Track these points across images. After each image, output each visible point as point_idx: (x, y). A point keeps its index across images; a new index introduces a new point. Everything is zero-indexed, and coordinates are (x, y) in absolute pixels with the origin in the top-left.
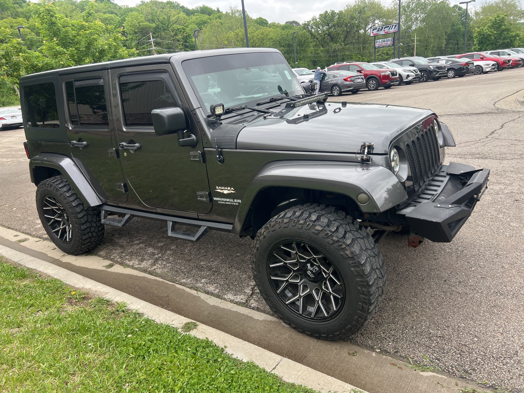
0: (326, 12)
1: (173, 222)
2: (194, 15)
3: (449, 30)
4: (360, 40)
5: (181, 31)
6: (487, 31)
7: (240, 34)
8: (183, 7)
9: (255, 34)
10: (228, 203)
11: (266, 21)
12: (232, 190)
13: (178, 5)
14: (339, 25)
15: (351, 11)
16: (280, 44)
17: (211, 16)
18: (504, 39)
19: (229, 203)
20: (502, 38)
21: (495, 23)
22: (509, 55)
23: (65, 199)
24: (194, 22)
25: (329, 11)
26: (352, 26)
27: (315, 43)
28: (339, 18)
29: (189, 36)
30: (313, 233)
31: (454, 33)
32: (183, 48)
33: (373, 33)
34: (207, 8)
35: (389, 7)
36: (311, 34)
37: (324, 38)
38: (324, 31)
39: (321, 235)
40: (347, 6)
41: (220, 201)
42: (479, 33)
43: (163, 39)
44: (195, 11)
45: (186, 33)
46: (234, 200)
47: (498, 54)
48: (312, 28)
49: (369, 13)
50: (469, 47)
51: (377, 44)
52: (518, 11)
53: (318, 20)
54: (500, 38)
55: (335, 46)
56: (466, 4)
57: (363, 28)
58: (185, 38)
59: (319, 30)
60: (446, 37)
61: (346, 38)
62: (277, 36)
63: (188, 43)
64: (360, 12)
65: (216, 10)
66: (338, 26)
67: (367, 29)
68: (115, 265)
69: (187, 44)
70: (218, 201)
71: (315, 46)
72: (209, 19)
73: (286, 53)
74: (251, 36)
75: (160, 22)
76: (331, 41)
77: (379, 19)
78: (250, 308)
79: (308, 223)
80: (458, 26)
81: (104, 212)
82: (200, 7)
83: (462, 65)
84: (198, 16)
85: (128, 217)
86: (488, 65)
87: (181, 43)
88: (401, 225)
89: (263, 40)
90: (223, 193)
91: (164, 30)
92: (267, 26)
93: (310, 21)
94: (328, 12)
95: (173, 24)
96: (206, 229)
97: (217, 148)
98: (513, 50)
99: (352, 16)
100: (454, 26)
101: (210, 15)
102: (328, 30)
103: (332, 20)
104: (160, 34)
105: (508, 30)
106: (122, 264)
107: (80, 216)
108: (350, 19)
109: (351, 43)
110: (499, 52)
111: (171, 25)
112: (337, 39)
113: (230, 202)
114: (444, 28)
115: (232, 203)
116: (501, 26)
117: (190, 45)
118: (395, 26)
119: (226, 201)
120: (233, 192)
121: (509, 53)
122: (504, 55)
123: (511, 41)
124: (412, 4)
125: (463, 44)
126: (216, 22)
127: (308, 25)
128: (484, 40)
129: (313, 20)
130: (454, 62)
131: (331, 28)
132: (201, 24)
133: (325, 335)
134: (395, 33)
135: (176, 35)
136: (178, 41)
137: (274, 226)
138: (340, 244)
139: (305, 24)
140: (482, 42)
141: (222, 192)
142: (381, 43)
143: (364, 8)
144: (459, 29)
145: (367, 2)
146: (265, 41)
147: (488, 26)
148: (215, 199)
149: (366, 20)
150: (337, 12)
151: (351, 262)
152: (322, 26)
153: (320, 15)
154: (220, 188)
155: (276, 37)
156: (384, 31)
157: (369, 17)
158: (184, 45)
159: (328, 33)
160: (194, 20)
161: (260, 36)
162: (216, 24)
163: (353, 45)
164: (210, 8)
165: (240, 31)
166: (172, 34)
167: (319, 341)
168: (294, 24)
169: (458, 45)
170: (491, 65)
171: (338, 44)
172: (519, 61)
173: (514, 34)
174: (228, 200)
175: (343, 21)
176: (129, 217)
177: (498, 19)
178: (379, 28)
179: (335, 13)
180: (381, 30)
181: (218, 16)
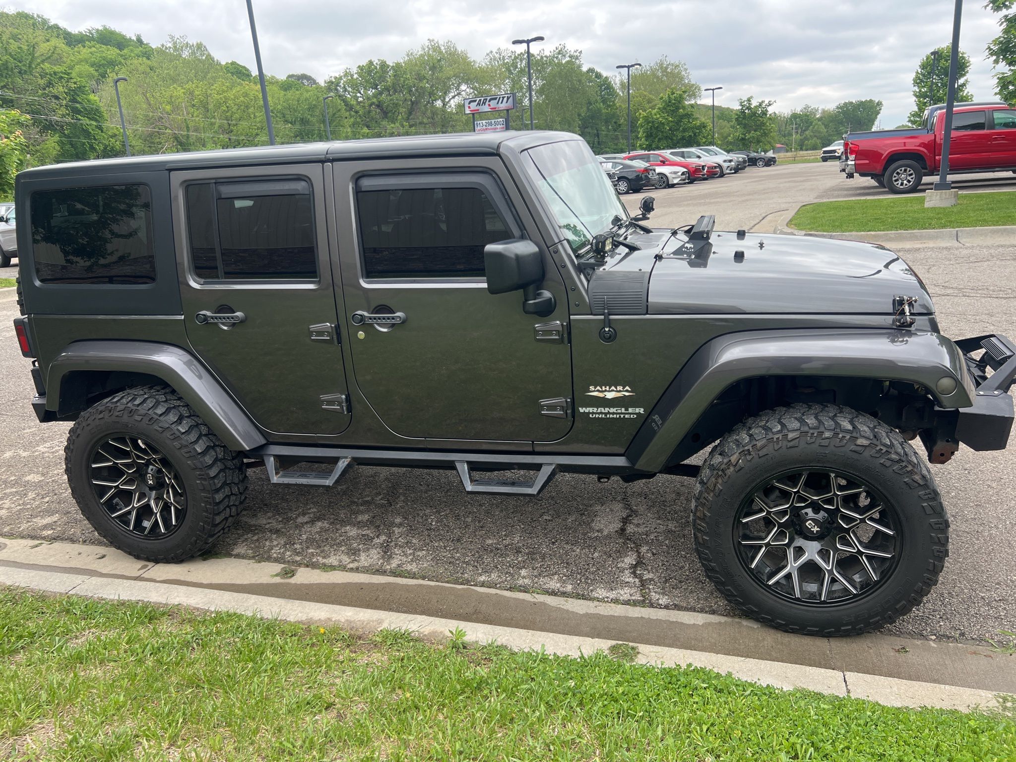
0: (371, 62)
1: (469, 463)
2: (84, 47)
3: (583, 111)
4: (437, 119)
5: (62, 78)
6: (658, 116)
7: (197, 93)
8: (56, 27)
9: (231, 95)
10: (611, 416)
11: (247, 70)
12: (627, 391)
13: (45, 22)
14: (395, 88)
15: (416, 65)
16: (284, 117)
17: (126, 51)
18: (684, 130)
19: (615, 416)
20: (681, 129)
21: (668, 103)
22: (699, 157)
23: (177, 438)
24: (86, 61)
25: (377, 61)
26: (421, 92)
27: (352, 120)
28: (395, 76)
29: (81, 89)
30: (854, 451)
31: (592, 117)
32: (68, 115)
33: (469, 107)
34: (112, 33)
35: (484, 64)
36: (345, 101)
37: (369, 112)
38: (368, 99)
39: (867, 454)
40: (408, 55)
41: (593, 413)
42: (646, 119)
43: (18, 93)
44: (86, 38)
45: (75, 83)
46: (627, 409)
47: (683, 155)
48: (345, 90)
49: (448, 71)
50: (616, 142)
51: (479, 128)
52: (685, 85)
53: (355, 76)
54: (679, 129)
55: (393, 128)
56: (626, 69)
57: (440, 97)
58: (72, 93)
59: (359, 95)
60: (580, 122)
61: (410, 113)
62: (277, 102)
63: (80, 103)
64: (433, 68)
65: (134, 38)
66: (395, 91)
67: (447, 100)
68: (296, 570)
69: (78, 105)
70: (589, 413)
71: (354, 125)
72: (122, 56)
73: (298, 136)
74: (221, 98)
75: (10, 55)
76: (383, 118)
77: (467, 83)
78: (661, 608)
79: (840, 436)
80: (597, 104)
81: (272, 459)
82: (98, 30)
83: (639, 171)
84: (94, 49)
85: (346, 463)
86: (675, 173)
87: (64, 102)
88: (919, 429)
89: (247, 107)
90: (604, 398)
91: (20, 73)
92: (250, 79)
93: (341, 78)
94: (375, 63)
95: (43, 61)
96: (554, 469)
97: (607, 315)
98: (701, 149)
99: (419, 74)
100: (590, 103)
101: (121, 50)
102: (374, 96)
103: (382, 78)
104: (12, 82)
105: (688, 116)
106: (313, 566)
107: (213, 472)
108: (416, 79)
109: (421, 123)
110: (683, 152)
111: (39, 64)
112: (394, 113)
113: (617, 414)
114: (576, 107)
115: (622, 416)
116: (678, 108)
117: (86, 109)
118: (508, 98)
119: (609, 413)
120: (627, 394)
121: (699, 154)
122: (690, 157)
123: (695, 134)
124: (521, 61)
125: (606, 135)
126: (140, 64)
127: (337, 86)
128: (654, 131)
129: (346, 74)
130: (626, 166)
131: (381, 93)
132: (103, 65)
133: (850, 627)
134: (508, 110)
135: (50, 84)
136: (57, 98)
137: (763, 447)
138: (904, 464)
139: (332, 82)
140: (651, 135)
141: (603, 396)
142: (484, 127)
143: (439, 61)
144: (599, 110)
145: (444, 51)
146: (251, 110)
147: (659, 108)
148: (582, 410)
149: (445, 83)
150: (391, 65)
151: (923, 492)
152: (365, 88)
153: (359, 67)
154: (598, 388)
155: (275, 104)
156: (489, 105)
157: (449, 79)
158: (70, 106)
159: (377, 103)
160: (86, 56)
161: (242, 99)
162: (141, 68)
163: (425, 127)
164: (120, 35)
165: (197, 87)
166: (42, 82)
167: (831, 639)
168: (305, 81)
169: (598, 137)
170: (680, 174)
171: (397, 124)
172: (715, 167)
173: (698, 123)
174: (612, 410)
175: (404, 82)
176: (348, 465)
177: (673, 97)
178: (480, 100)
179: (388, 66)
180: (484, 103)
181: (141, 51)
